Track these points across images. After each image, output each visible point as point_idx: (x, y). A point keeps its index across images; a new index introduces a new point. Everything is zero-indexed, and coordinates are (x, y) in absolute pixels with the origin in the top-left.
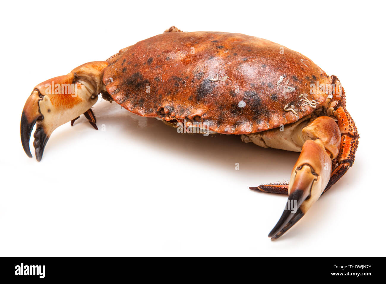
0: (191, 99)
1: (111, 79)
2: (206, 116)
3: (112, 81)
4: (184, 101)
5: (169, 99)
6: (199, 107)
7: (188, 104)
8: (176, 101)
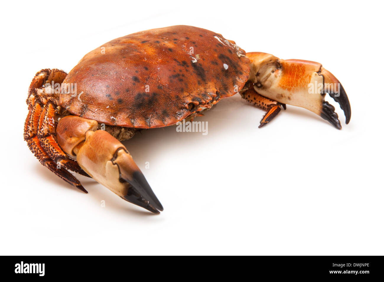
0: (199, 83)
1: (112, 117)
2: (218, 89)
3: (114, 118)
4: (197, 89)
5: (186, 94)
6: (209, 86)
7: (202, 88)
8: (192, 92)
